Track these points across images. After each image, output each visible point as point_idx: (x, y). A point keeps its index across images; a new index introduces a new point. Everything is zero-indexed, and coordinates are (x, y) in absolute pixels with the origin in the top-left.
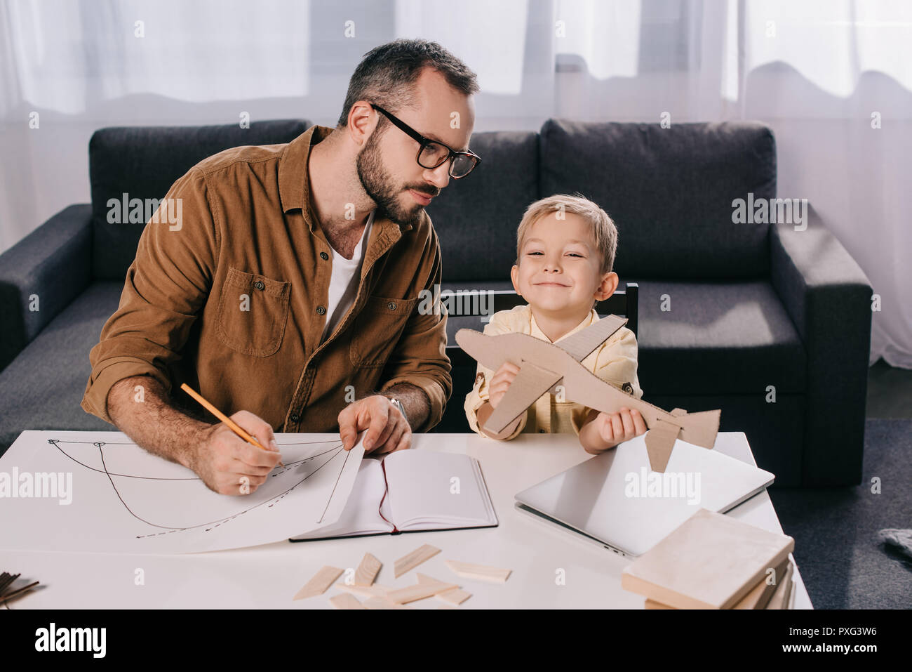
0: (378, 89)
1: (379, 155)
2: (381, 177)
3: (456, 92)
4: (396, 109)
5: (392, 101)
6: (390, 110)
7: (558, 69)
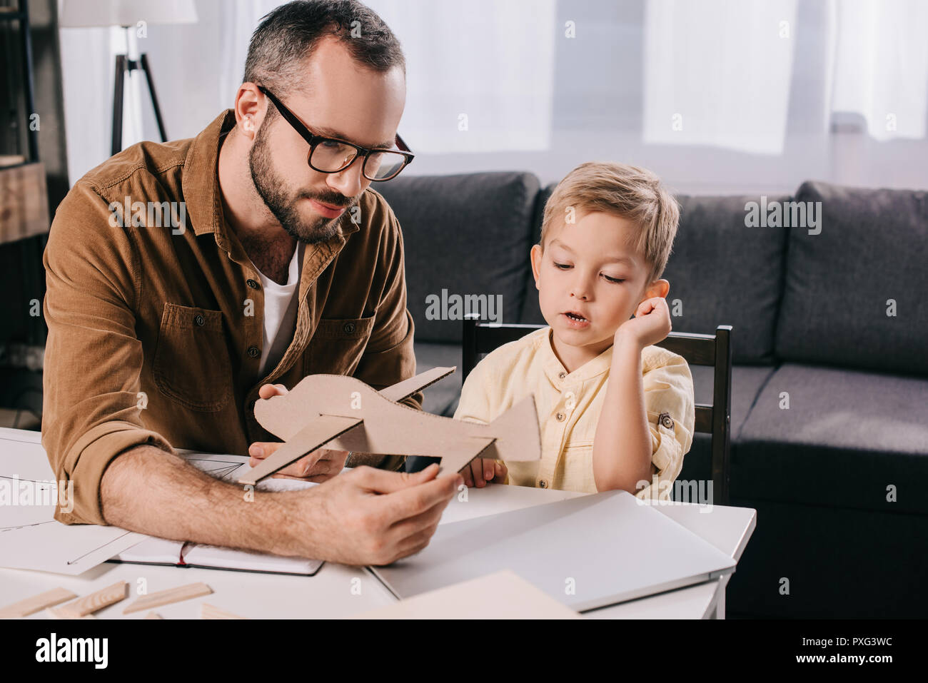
0: (266, 66)
1: (270, 154)
2: (274, 184)
3: (364, 70)
4: (286, 95)
5: (281, 84)
6: (280, 94)
7: (835, 129)
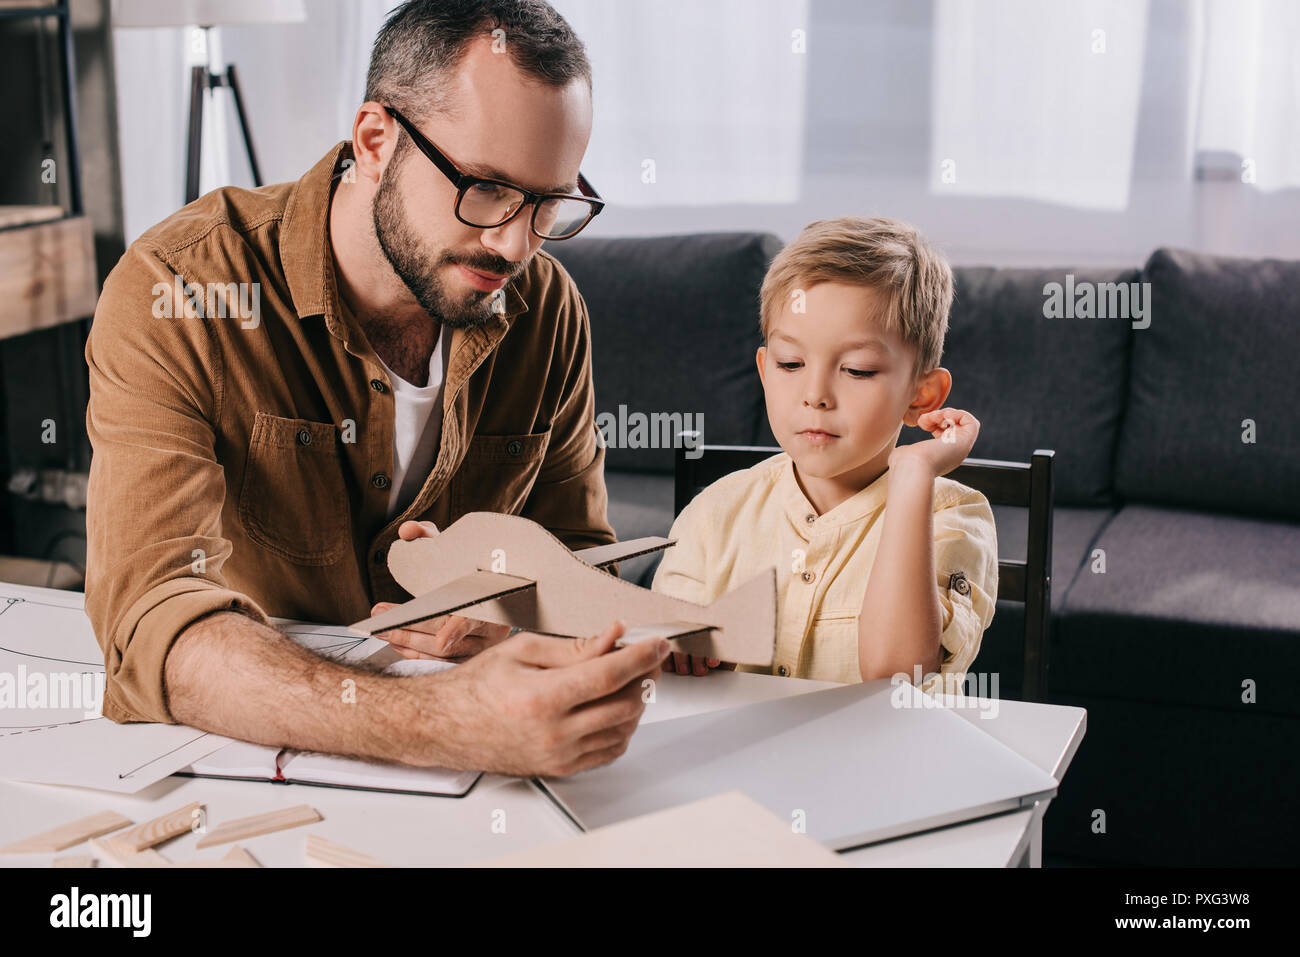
0: (396, 79)
1: (401, 202)
2: (408, 244)
4: (423, 119)
5: (417, 103)
6: (415, 118)
7: (1200, 175)
